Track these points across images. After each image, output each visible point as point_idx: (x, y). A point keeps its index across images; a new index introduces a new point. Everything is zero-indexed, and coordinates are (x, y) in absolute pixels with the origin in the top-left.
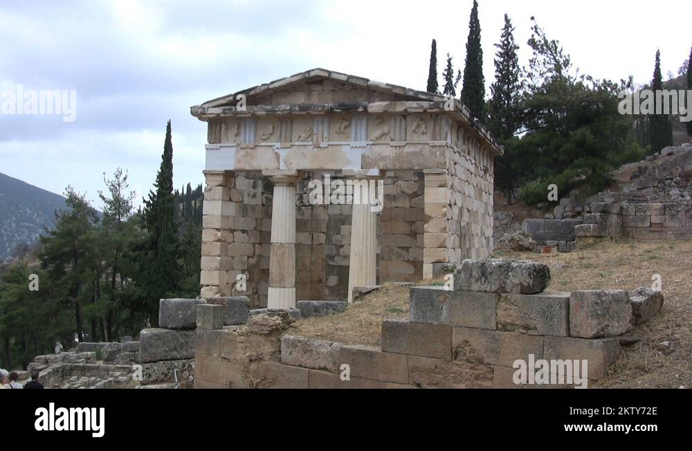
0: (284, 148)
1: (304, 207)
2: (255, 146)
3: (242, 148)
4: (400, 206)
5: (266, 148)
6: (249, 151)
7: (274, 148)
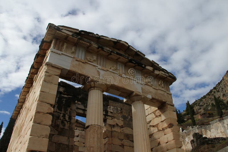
0: (103, 70)
1: (65, 122)
2: (85, 62)
3: (77, 60)
4: (116, 131)
5: (92, 66)
6: (81, 63)
7: (97, 68)
